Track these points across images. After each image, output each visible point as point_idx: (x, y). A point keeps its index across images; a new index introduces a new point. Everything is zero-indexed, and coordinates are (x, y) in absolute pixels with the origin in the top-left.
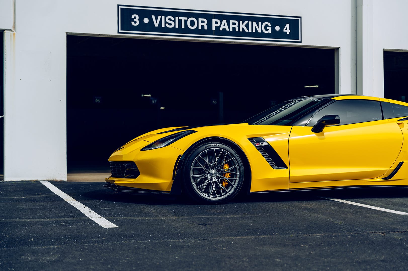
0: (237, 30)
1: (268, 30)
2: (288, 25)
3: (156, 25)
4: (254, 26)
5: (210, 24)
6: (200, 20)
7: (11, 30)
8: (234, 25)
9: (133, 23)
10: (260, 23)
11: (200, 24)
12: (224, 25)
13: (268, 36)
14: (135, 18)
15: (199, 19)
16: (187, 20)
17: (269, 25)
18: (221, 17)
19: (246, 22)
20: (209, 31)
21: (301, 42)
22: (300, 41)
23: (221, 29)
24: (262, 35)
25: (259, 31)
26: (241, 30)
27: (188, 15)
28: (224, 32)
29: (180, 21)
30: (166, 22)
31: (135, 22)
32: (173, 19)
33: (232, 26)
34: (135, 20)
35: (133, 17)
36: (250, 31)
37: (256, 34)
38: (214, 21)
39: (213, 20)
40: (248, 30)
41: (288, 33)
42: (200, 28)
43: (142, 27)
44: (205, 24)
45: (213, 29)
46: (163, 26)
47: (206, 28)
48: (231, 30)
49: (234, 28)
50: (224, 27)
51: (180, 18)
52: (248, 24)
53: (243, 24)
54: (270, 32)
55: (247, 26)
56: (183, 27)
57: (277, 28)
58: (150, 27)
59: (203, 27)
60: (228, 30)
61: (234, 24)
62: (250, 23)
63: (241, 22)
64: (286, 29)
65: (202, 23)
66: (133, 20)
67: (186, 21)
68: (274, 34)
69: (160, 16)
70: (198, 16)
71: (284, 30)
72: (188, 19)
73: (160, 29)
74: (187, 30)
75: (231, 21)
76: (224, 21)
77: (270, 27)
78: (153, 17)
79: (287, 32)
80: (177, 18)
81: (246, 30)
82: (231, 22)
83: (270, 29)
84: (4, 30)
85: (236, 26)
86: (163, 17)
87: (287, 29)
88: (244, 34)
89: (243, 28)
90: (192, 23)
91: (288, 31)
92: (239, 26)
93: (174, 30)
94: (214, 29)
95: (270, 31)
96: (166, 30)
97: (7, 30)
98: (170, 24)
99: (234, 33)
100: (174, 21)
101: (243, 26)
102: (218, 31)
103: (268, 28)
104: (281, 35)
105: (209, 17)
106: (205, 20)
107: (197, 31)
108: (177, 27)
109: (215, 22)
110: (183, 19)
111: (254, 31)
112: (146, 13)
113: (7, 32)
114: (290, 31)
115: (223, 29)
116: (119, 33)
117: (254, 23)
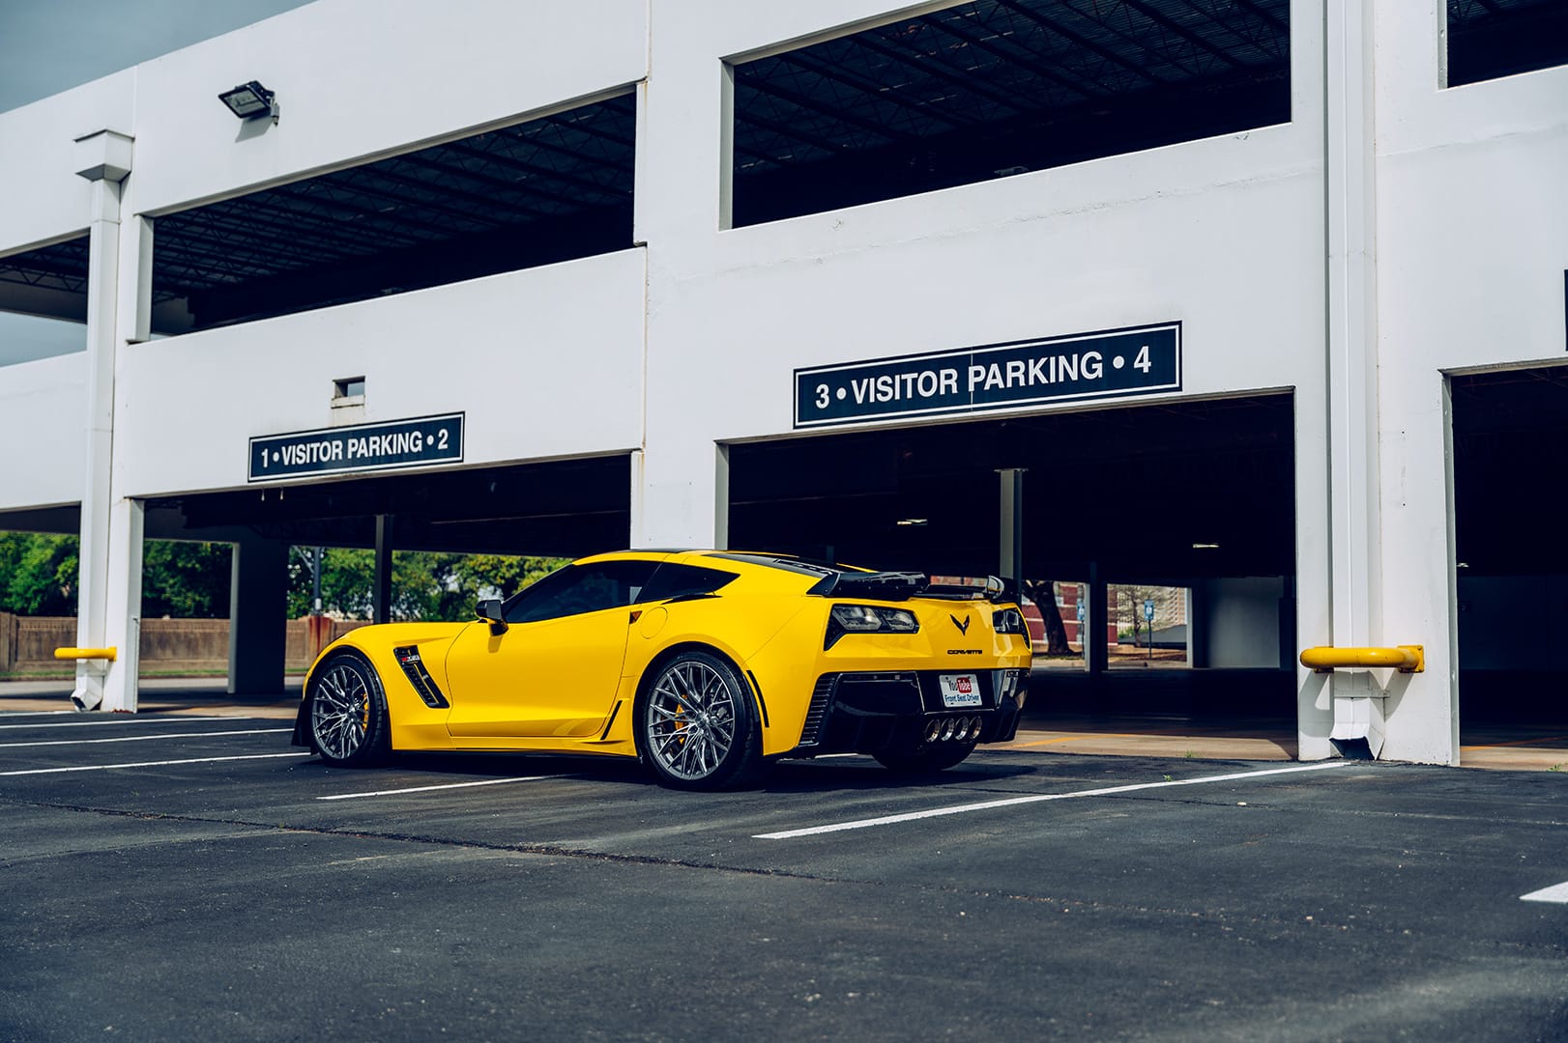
0: (1022, 383)
1: (1096, 369)
2: (1145, 350)
3: (860, 400)
4: (1066, 368)
5: (963, 381)
6: (943, 373)
7: (639, 449)
8: (1017, 372)
9: (818, 402)
10: (1075, 357)
11: (944, 382)
12: (993, 377)
13: (1095, 385)
14: (823, 391)
15: (942, 371)
16: (918, 379)
17: (1099, 357)
18: (985, 358)
19: (1043, 361)
20: (962, 397)
21: (1180, 389)
22: (1177, 385)
23: (987, 387)
24: (1082, 385)
25: (1074, 377)
26: (1031, 382)
27: (917, 367)
28: (996, 394)
29: (903, 383)
30: (877, 391)
31: (823, 401)
32: (890, 381)
33: (1010, 375)
34: (822, 396)
35: (818, 391)
36: (1053, 380)
37: (1067, 386)
38: (972, 370)
39: (970, 368)
40: (1048, 379)
41: (1146, 370)
42: (942, 392)
43: (837, 409)
44: (953, 382)
45: (970, 391)
46: (872, 400)
47: (955, 390)
48: (1009, 385)
49: (1016, 380)
50: (994, 382)
51: (904, 377)
52: (1047, 363)
53: (1035, 366)
54: (1101, 376)
55: (1045, 370)
56: (909, 396)
57: (1119, 362)
58: (849, 407)
59: (948, 387)
60: (1001, 386)
61: (1016, 369)
62: (1053, 360)
63: (1031, 362)
64: (1141, 361)
65: (946, 380)
66: (818, 397)
67: (915, 381)
68: (1113, 379)
69: (867, 380)
70: (937, 364)
71: (1137, 365)
72: (919, 375)
73: (868, 407)
74: (918, 402)
75: (1008, 363)
76: (994, 367)
77: (1099, 362)
78: (854, 383)
79: (1142, 368)
80: (897, 377)
81: (1044, 381)
82: (1010, 365)
83: (1099, 367)
84: (631, 451)
85: (1020, 374)
86: (872, 380)
87: (1144, 362)
88: (1039, 390)
89: (1036, 377)
90: (927, 384)
91: (1146, 366)
92: (1026, 374)
93: (893, 406)
94: (971, 388)
95: (1099, 373)
96: (880, 407)
97: (635, 450)
98: (885, 394)
99: (1017, 392)
100: (893, 386)
101: (1035, 371)
102: (982, 394)
103: (1094, 366)
104: (1129, 377)
105: (959, 362)
106: (954, 372)
107: (938, 400)
108: (897, 397)
109: (975, 372)
110: (909, 377)
111: (1061, 379)
112: (841, 377)
113: (634, 455)
114: (1150, 364)
115: (991, 385)
116: (795, 427)
117: (1062, 359)
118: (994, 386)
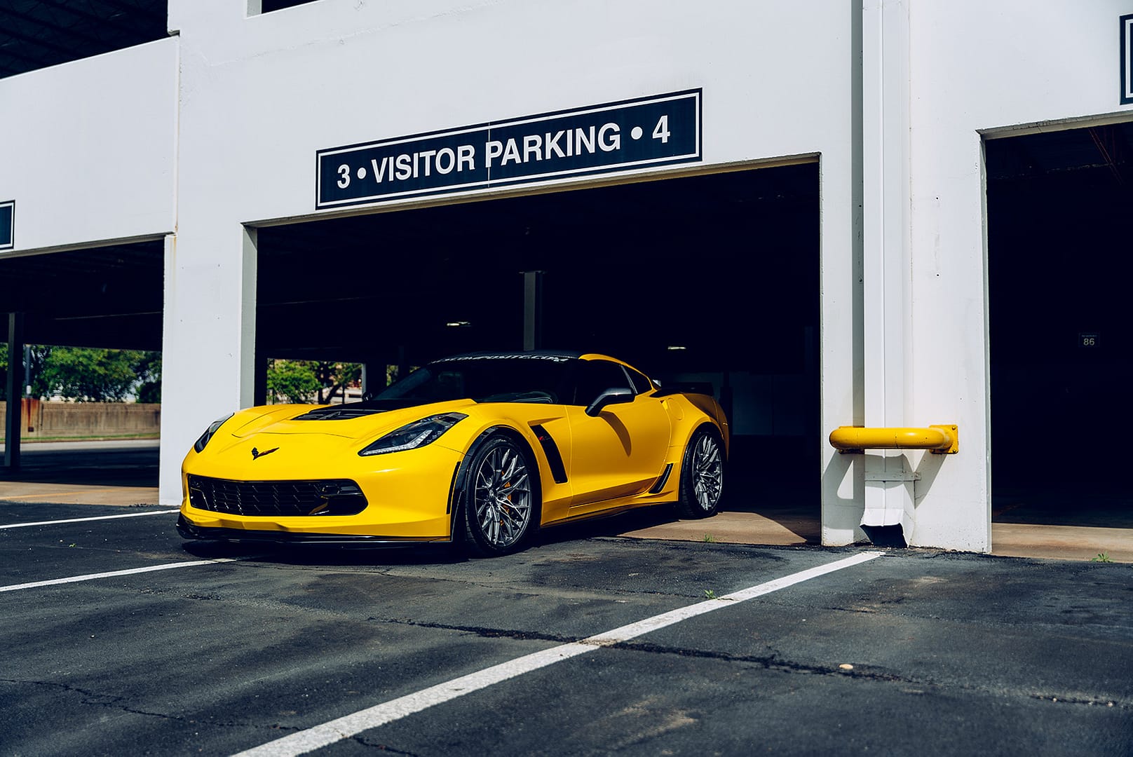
0: (539, 158)
1: (614, 141)
2: (664, 120)
3: (379, 179)
4: (582, 141)
5: (480, 157)
6: (461, 149)
7: (172, 233)
8: (534, 146)
9: (339, 183)
10: (592, 129)
11: (461, 159)
12: (510, 152)
13: (613, 157)
14: (344, 171)
15: (459, 148)
16: (436, 156)
17: (616, 128)
18: (502, 134)
19: (560, 134)
20: (479, 173)
21: (699, 159)
22: (697, 155)
23: (504, 163)
24: (600, 158)
25: (591, 149)
26: (548, 156)
27: (435, 144)
28: (513, 169)
29: (422, 160)
30: (396, 170)
31: (344, 181)
32: (408, 159)
33: (527, 149)
34: (343, 176)
35: (340, 171)
36: (570, 153)
37: (585, 159)
38: (489, 145)
39: (487, 143)
40: (565, 153)
41: (665, 140)
42: (460, 169)
43: (358, 188)
44: (470, 159)
45: (487, 166)
46: (391, 179)
47: (472, 167)
48: (526, 159)
49: (532, 154)
50: (511, 157)
51: (422, 154)
52: (564, 137)
53: (552, 140)
54: (618, 148)
55: (562, 143)
56: (427, 173)
57: (637, 133)
58: (369, 186)
59: (466, 164)
60: (518, 161)
61: (532, 143)
62: (570, 132)
63: (548, 135)
64: (660, 131)
65: (464, 157)
66: (339, 177)
67: (433, 159)
68: (631, 151)
69: (386, 159)
70: (454, 141)
71: (655, 135)
72: (437, 153)
73: (390, 186)
74: (436, 179)
75: (525, 138)
76: (511, 142)
77: (617, 133)
78: (374, 162)
79: (661, 138)
80: (416, 155)
81: (561, 154)
82: (527, 139)
83: (616, 138)
84: (163, 235)
85: (537, 149)
86: (392, 159)
87: (662, 132)
88: (556, 164)
89: (553, 151)
90: (445, 161)
91: (665, 136)
92: (543, 148)
93: (412, 184)
94: (488, 164)
95: (617, 145)
96: (398, 186)
97: (168, 234)
98: (403, 172)
99: (534, 166)
100: (411, 164)
101: (552, 144)
102: (500, 170)
103: (612, 138)
104: (649, 148)
105: (477, 138)
106: (471, 148)
107: (455, 177)
108: (416, 175)
109: (492, 147)
110: (427, 155)
111: (578, 152)
112: (360, 157)
113: (167, 239)
114: (669, 134)
115: (509, 161)
116: (317, 208)
117: (580, 132)
118: (511, 162)
